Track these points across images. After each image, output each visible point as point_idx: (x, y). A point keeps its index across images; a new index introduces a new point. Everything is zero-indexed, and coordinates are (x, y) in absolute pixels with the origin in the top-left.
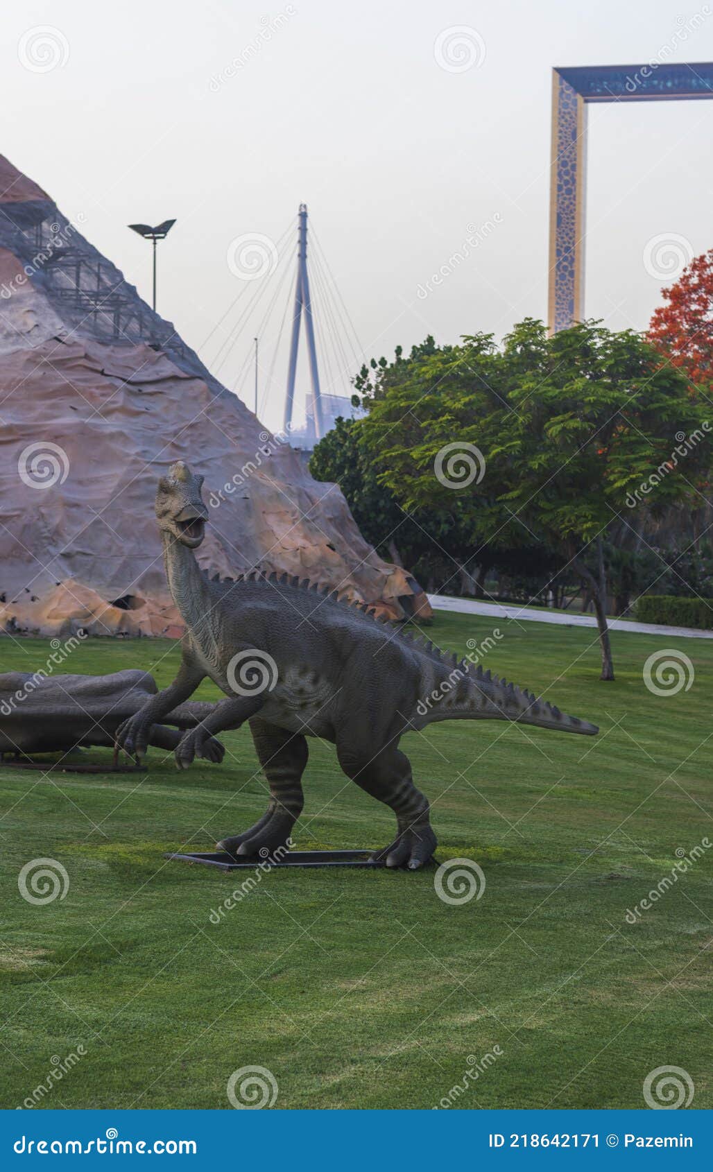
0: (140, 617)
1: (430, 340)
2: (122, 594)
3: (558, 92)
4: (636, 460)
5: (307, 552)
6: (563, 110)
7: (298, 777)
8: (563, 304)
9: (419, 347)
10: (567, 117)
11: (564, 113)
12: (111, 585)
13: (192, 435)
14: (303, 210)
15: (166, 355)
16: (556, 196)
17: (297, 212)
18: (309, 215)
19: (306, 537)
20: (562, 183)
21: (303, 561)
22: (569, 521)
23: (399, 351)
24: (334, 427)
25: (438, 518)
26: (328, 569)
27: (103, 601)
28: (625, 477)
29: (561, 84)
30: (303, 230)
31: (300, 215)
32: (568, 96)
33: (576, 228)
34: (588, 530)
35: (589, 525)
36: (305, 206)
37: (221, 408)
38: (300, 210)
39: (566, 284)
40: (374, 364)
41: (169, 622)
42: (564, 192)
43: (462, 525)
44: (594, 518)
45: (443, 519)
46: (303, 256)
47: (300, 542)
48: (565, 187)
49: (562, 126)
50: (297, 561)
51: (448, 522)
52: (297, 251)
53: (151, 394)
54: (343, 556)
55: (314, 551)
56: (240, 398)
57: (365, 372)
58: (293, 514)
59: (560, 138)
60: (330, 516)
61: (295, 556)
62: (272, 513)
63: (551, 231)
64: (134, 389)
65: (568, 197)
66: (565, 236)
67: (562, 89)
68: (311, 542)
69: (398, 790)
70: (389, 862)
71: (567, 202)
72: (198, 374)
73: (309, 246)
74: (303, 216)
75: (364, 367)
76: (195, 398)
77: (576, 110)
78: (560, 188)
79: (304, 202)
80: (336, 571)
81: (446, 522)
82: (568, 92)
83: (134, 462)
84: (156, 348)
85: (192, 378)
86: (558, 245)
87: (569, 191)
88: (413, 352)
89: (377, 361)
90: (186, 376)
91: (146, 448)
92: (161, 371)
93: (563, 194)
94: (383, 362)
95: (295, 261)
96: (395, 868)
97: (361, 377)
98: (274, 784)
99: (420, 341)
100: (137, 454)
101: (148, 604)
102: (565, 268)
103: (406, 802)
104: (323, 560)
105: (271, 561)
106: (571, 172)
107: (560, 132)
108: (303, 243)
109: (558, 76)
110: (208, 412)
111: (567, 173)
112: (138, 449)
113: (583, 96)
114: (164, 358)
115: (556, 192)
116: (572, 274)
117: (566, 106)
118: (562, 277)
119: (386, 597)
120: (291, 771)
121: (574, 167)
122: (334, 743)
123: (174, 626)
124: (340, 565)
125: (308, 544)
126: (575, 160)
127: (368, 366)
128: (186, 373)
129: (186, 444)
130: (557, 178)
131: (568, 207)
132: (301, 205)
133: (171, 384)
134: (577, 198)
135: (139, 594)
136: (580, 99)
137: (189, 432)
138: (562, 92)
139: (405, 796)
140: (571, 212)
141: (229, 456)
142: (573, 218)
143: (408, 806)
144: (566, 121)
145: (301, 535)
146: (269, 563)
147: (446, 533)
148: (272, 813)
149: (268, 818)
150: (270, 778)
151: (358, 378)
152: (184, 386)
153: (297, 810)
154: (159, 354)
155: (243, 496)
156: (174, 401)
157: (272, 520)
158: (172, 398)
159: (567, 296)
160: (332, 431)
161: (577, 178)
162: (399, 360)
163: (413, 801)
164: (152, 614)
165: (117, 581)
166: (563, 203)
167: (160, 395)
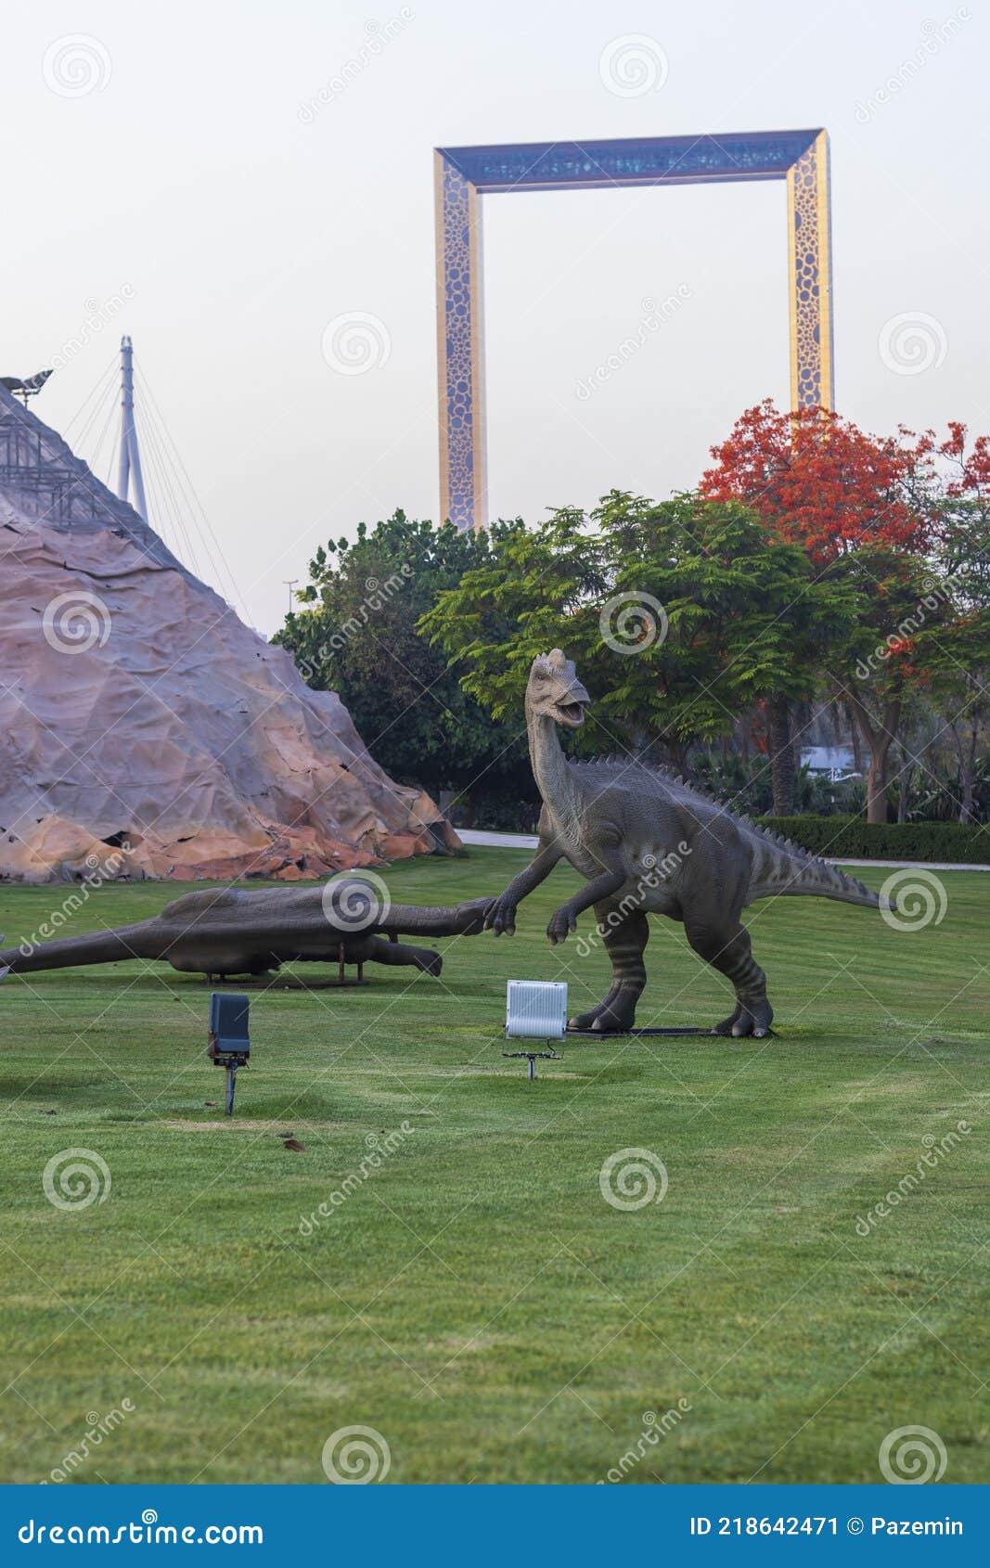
0: (140, 855)
1: (400, 514)
2: (113, 830)
3: (442, 180)
4: (761, 648)
5: (319, 774)
6: (449, 203)
7: (639, 954)
8: (458, 459)
9: (386, 523)
10: (456, 212)
11: (452, 207)
12: (100, 820)
13: (173, 638)
14: (127, 344)
15: (133, 542)
16: (444, 317)
17: (120, 347)
18: (134, 350)
19: (315, 756)
20: (452, 300)
21: (317, 786)
22: (688, 720)
23: (362, 529)
24: (284, 626)
25: (421, 734)
26: (345, 794)
27: (95, 839)
28: (750, 668)
29: (446, 169)
30: (128, 370)
31: (122, 351)
32: (456, 186)
33: (472, 357)
34: (710, 729)
35: (711, 723)
36: (129, 339)
37: (201, 604)
38: (122, 343)
39: (462, 432)
40: (332, 547)
41: (174, 861)
42: (454, 310)
43: (455, 741)
44: (715, 715)
45: (429, 734)
46: (128, 405)
47: (310, 762)
48: (455, 306)
49: (450, 224)
50: (310, 785)
51: (437, 738)
52: (121, 399)
53: (122, 590)
54: (359, 778)
55: (328, 772)
56: (218, 591)
57: (321, 556)
58: (299, 730)
59: (448, 240)
60: (338, 731)
61: (307, 779)
62: (273, 729)
63: (440, 363)
64: (101, 584)
65: (460, 317)
66: (458, 369)
67: (447, 176)
68: (322, 762)
69: (742, 961)
70: (735, 1031)
71: (459, 325)
72: (171, 565)
73: (136, 393)
74: (128, 352)
75: (320, 549)
76: (172, 594)
77: (467, 203)
78: (449, 306)
79: (127, 334)
80: (355, 796)
81: (434, 738)
82: (456, 180)
83: (114, 672)
84: (121, 534)
85: (166, 570)
86: (449, 381)
87: (462, 310)
88: (379, 530)
89: (336, 542)
90: (157, 567)
91: (126, 656)
92: (130, 563)
93: (453, 314)
94: (343, 544)
95: (119, 410)
96: (741, 1036)
97: (317, 562)
98: (618, 961)
99: (387, 516)
100: (116, 663)
101: (146, 841)
102: (460, 411)
103: (749, 972)
104: (339, 784)
105: (279, 786)
106: (463, 285)
107: (447, 232)
108: (128, 386)
109: (441, 158)
110: (188, 611)
111: (458, 286)
112: (117, 657)
113: (475, 185)
114: (132, 547)
115: (445, 313)
116: (469, 418)
117: (452, 197)
118: (456, 423)
119: (412, 826)
120: (634, 948)
121: (466, 278)
122: (681, 920)
123: (181, 865)
124: (357, 789)
125: (319, 765)
126: (468, 268)
127: (326, 549)
128: (158, 563)
129: (167, 650)
130: (444, 292)
131: (460, 330)
132: (124, 338)
133: (142, 577)
134: (472, 319)
135: (135, 830)
136: (472, 189)
137: (169, 635)
138: (448, 180)
139: (747, 968)
140: (465, 337)
141: (218, 663)
142: (468, 345)
143: (748, 978)
144: (454, 217)
145: (311, 753)
146: (279, 790)
147: (434, 752)
148: (618, 990)
149: (615, 995)
150: (613, 956)
151: (313, 564)
152: (156, 579)
153: (641, 985)
154: (124, 542)
155: (240, 710)
156: (147, 599)
157: (275, 737)
158: (146, 594)
159: (463, 447)
160: (281, 631)
161: (471, 292)
162: (362, 540)
163: (754, 972)
164: (153, 852)
165: (107, 813)
166: (454, 326)
167: (131, 591)
